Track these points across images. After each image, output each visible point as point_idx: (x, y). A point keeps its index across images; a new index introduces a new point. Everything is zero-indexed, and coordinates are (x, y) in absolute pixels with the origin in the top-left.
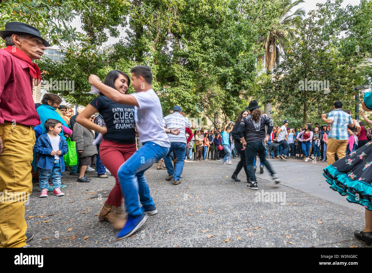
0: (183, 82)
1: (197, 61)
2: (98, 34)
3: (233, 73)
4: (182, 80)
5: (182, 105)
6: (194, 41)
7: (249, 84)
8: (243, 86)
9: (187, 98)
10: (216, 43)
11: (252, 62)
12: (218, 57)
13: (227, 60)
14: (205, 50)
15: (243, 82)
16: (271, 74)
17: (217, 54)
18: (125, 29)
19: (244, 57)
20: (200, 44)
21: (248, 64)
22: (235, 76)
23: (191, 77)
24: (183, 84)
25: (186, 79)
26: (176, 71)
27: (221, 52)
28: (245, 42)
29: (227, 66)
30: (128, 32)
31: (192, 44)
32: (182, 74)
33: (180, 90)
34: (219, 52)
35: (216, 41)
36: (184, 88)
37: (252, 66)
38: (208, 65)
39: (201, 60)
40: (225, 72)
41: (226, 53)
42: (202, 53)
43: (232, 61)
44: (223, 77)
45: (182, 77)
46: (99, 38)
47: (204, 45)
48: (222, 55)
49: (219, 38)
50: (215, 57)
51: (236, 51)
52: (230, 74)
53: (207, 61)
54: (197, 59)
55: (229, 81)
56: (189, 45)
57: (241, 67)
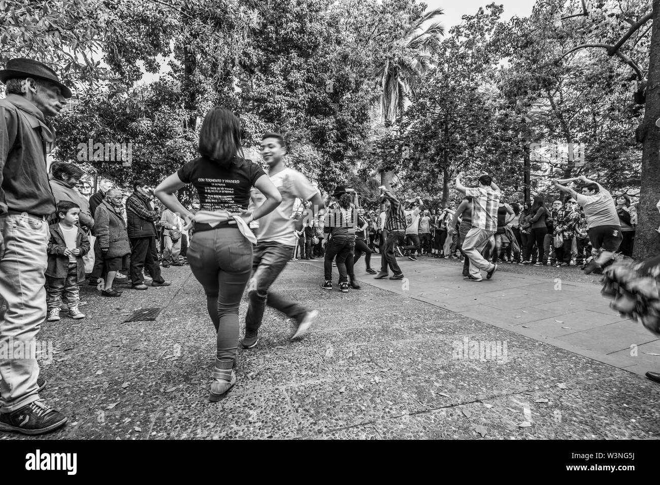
1: (280, 108)
2: (128, 68)
3: (335, 125)
4: (256, 137)
6: (275, 77)
7: (360, 142)
8: (351, 145)
10: (309, 80)
11: (364, 107)
12: (312, 101)
13: (326, 105)
14: (292, 90)
15: (349, 139)
16: (392, 126)
17: (310, 97)
18: (167, 59)
19: (350, 101)
20: (284, 82)
21: (357, 112)
22: (337, 129)
26: (247, 123)
27: (316, 93)
28: (353, 77)
29: (326, 115)
30: (173, 65)
31: (272, 81)
32: (256, 128)
35: (308, 77)
37: (364, 115)
38: (296, 113)
39: (286, 106)
40: (323, 124)
42: (287, 95)
43: (334, 107)
44: (320, 132)
45: (256, 132)
46: (129, 75)
47: (289, 83)
48: (318, 99)
49: (313, 72)
50: (307, 101)
51: (339, 91)
52: (331, 127)
53: (294, 108)
54: (280, 105)
55: (329, 137)
56: (267, 84)
57: (346, 116)
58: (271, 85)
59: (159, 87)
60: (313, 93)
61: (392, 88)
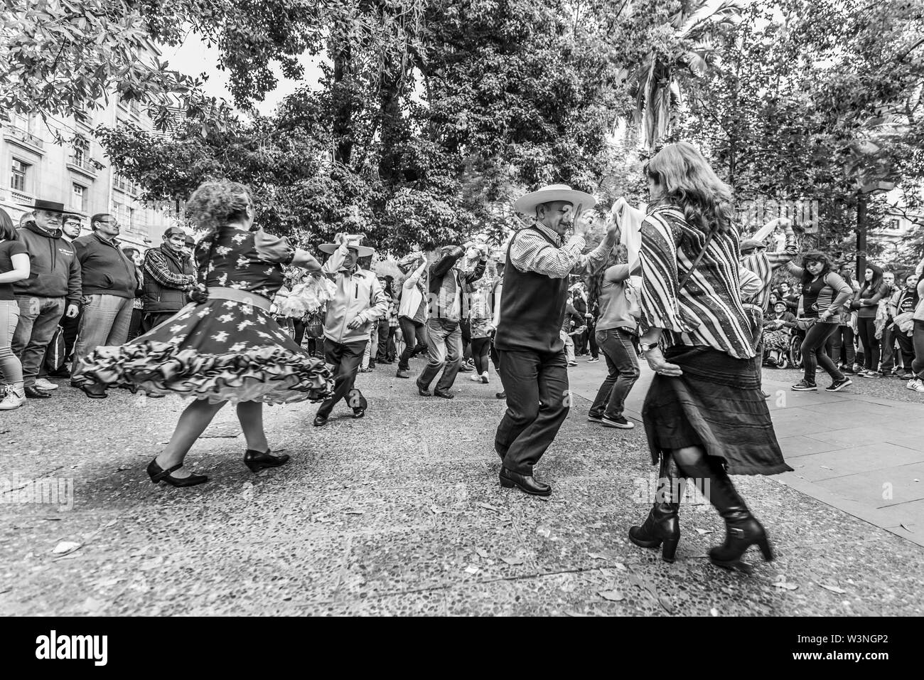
0: (435, 178)
1: (467, 131)
2: (257, 73)
3: (551, 157)
4: (432, 175)
5: (431, 232)
6: (460, 84)
9: (442, 217)
10: (512, 89)
11: (598, 130)
12: (514, 121)
13: (537, 127)
14: (485, 104)
15: (574, 178)
17: (511, 113)
19: (578, 119)
20: (474, 92)
21: (586, 137)
22: (555, 163)
23: (453, 167)
24: (435, 184)
25: (442, 174)
26: (418, 153)
27: (522, 108)
28: (577, 83)
29: (537, 141)
30: (325, 67)
31: (456, 90)
32: (431, 161)
33: (428, 199)
35: (511, 83)
36: (436, 193)
37: (598, 141)
38: (492, 139)
39: (475, 128)
40: (531, 155)
41: (533, 111)
42: (479, 111)
43: (550, 129)
44: (527, 168)
45: (432, 167)
46: (258, 82)
47: (481, 93)
48: (523, 116)
49: (518, 77)
50: (507, 121)
51: (557, 105)
52: (543, 159)
53: (488, 130)
54: (466, 126)
55: (541, 175)
56: (449, 94)
57: (569, 144)
58: (454, 97)
59: (296, 104)
60: (516, 108)
61: (661, 100)
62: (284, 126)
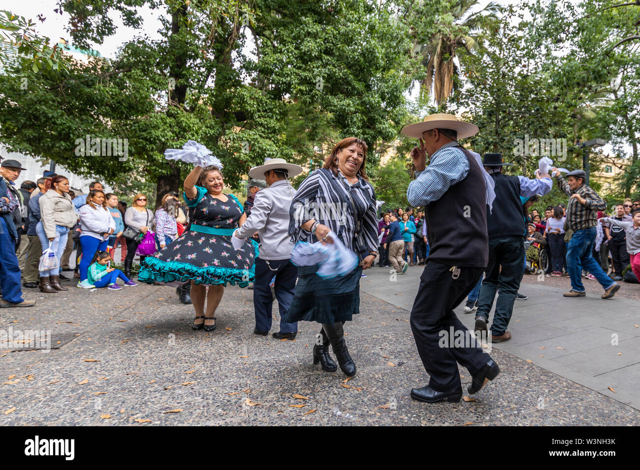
0: (262, 120)
1: (290, 83)
3: (360, 107)
4: (259, 117)
6: (284, 45)
7: (390, 130)
8: (380, 133)
9: (268, 152)
10: (328, 52)
11: (397, 89)
12: (330, 77)
13: (349, 83)
14: (305, 62)
15: (378, 126)
17: (327, 71)
20: (296, 52)
22: (363, 113)
23: (278, 112)
24: (261, 125)
25: (268, 116)
26: (247, 99)
27: (336, 67)
29: (348, 95)
31: (281, 49)
32: (259, 105)
33: (255, 137)
34: (330, 67)
35: (327, 47)
36: (263, 132)
37: (397, 97)
39: (296, 81)
40: (343, 105)
41: (345, 70)
42: (299, 68)
43: (359, 86)
44: (340, 116)
45: (259, 111)
47: (302, 53)
48: (337, 74)
49: (333, 43)
50: (324, 77)
51: (364, 68)
52: (354, 110)
53: (308, 83)
54: (289, 79)
55: (351, 122)
56: (275, 52)
57: (374, 99)
58: (279, 54)
59: (134, 50)
62: (122, 68)
